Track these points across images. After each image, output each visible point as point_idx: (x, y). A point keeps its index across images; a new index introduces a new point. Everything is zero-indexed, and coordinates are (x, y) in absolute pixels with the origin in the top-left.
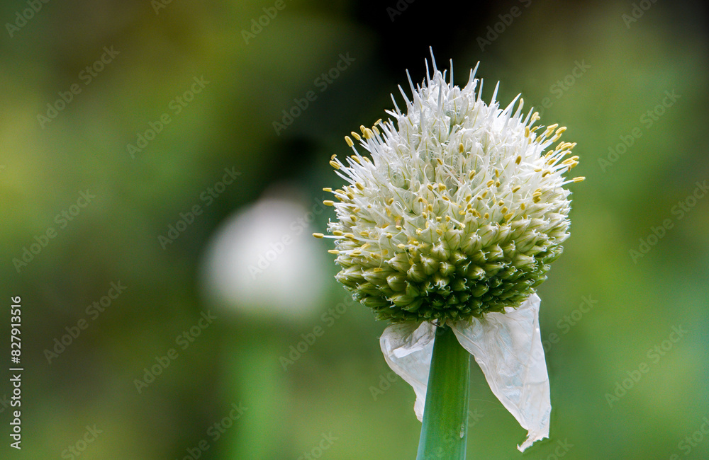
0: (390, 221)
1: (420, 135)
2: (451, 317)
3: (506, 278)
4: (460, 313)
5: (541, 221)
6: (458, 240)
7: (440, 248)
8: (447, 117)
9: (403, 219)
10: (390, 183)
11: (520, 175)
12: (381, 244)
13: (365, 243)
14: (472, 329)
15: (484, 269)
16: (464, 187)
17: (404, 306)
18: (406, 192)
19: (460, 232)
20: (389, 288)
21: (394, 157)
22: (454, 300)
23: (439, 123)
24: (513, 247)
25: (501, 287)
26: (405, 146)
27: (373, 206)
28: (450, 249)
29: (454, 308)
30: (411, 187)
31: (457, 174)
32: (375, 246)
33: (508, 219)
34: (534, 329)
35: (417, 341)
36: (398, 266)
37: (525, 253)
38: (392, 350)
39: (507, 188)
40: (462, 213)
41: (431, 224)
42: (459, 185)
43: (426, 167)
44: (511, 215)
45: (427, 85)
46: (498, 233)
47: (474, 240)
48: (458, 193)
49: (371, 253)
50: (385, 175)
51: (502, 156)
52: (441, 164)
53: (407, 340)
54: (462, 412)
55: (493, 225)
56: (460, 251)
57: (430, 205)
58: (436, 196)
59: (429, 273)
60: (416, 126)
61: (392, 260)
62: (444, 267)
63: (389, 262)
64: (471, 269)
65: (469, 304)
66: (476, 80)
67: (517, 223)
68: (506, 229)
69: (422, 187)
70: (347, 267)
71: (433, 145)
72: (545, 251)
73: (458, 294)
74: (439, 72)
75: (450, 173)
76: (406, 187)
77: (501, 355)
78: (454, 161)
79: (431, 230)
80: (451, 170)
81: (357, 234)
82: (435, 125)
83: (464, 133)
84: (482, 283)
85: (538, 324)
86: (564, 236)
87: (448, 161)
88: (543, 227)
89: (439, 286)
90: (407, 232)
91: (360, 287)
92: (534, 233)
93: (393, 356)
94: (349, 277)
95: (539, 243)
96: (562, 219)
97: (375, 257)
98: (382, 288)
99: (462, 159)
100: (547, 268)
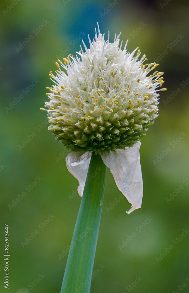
0: (77, 105)
1: (93, 66)
2: (101, 151)
3: (128, 134)
4: (106, 149)
5: (146, 109)
6: (108, 117)
7: (100, 120)
8: (106, 58)
9: (83, 105)
10: (78, 88)
11: (138, 87)
12: (72, 116)
13: (64, 114)
14: (109, 157)
15: (119, 130)
16: (112, 91)
17: (80, 145)
18: (85, 92)
19: (110, 112)
20: (74, 136)
21: (80, 75)
22: (104, 143)
23: (103, 61)
24: (133, 121)
25: (126, 138)
26: (85, 70)
27: (69, 97)
28: (104, 120)
29: (103, 146)
30: (88, 90)
31: (109, 85)
32: (69, 116)
33: (131, 107)
34: (138, 157)
35: (82, 159)
36: (79, 126)
37: (137, 123)
38: (71, 163)
39: (132, 93)
40: (111, 103)
41: (96, 108)
42: (110, 90)
43: (95, 81)
44: (133, 106)
45: (95, 41)
46: (127, 114)
47: (116, 117)
48: (109, 94)
49: (67, 120)
50: (75, 83)
51: (130, 77)
52: (103, 80)
53: (78, 159)
54: (102, 194)
55: (125, 110)
56: (109, 121)
57: (97, 99)
58: (99, 95)
59: (94, 131)
60: (91, 61)
61: (77, 124)
62: (101, 128)
63: (76, 124)
64: (113, 130)
65: (110, 145)
66: (119, 40)
67: (136, 109)
68: (131, 112)
69: (93, 90)
70: (55, 124)
71: (99, 71)
72: (147, 123)
73: (106, 141)
74: (101, 34)
75: (106, 84)
76: (85, 90)
77: (121, 168)
78: (108, 79)
79: (96, 111)
80: (106, 83)
81: (61, 110)
82: (100, 62)
83: (114, 66)
84: (118, 136)
85: (139, 155)
86: (156, 116)
87: (106, 79)
88: (147, 112)
89: (98, 137)
90: (85, 112)
91: (60, 135)
92: (143, 114)
93: (71, 166)
94: (55, 129)
95: (145, 119)
96: (155, 108)
97: (69, 121)
98: (71, 136)
99: (112, 78)
100: (146, 130)
